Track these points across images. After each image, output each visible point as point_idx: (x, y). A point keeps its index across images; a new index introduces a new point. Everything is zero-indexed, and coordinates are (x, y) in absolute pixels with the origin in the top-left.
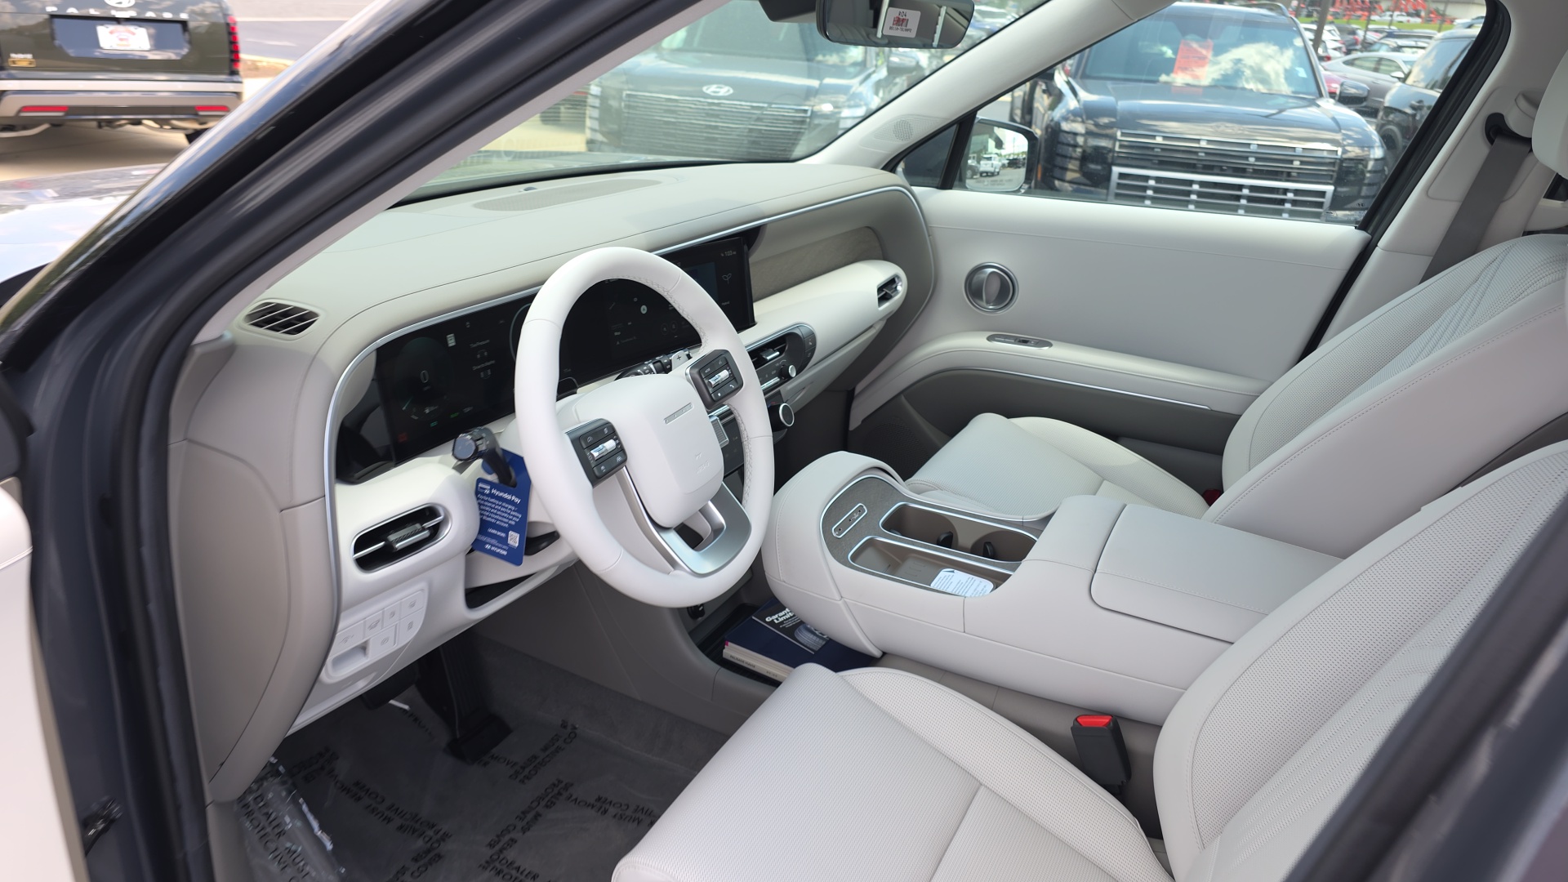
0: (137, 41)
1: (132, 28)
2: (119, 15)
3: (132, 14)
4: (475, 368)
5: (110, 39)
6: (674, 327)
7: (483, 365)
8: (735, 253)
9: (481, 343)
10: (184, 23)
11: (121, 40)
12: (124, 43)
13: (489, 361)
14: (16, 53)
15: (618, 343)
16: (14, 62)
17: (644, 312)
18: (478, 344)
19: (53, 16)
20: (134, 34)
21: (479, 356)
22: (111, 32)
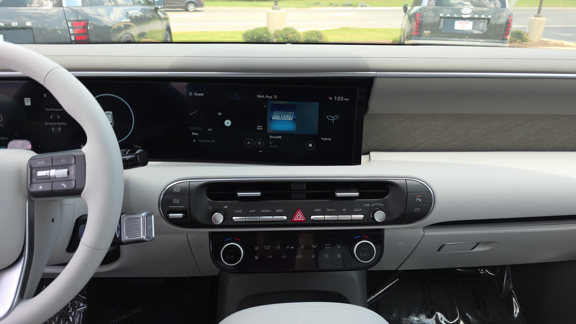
0: (468, 26)
1: (468, 22)
2: (464, 16)
3: (469, 16)
4: (46, 124)
5: (459, 26)
6: (259, 143)
7: (55, 124)
8: (347, 100)
9: (55, 110)
10: (489, 20)
11: (462, 26)
12: (463, 27)
13: (60, 122)
14: (426, 30)
15: (194, 141)
16: (424, 34)
17: (228, 125)
18: (52, 109)
19: (441, 18)
20: (468, 24)
21: (51, 117)
22: (460, 23)
